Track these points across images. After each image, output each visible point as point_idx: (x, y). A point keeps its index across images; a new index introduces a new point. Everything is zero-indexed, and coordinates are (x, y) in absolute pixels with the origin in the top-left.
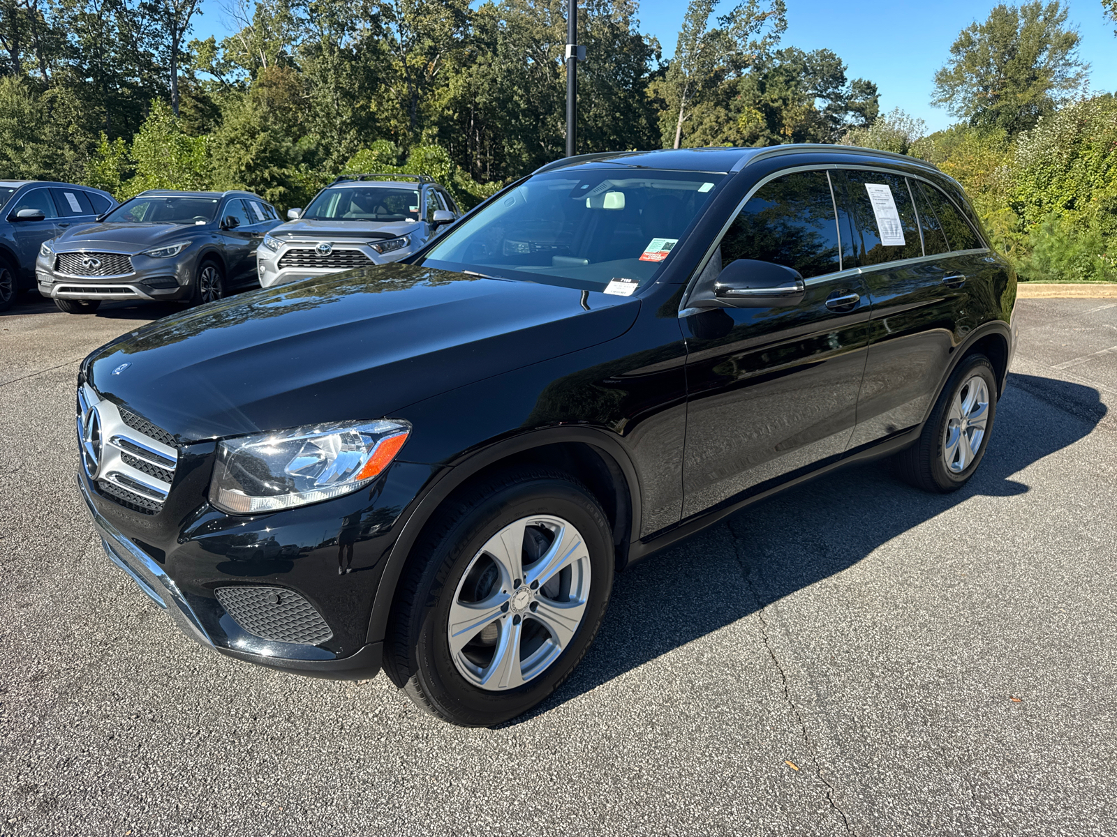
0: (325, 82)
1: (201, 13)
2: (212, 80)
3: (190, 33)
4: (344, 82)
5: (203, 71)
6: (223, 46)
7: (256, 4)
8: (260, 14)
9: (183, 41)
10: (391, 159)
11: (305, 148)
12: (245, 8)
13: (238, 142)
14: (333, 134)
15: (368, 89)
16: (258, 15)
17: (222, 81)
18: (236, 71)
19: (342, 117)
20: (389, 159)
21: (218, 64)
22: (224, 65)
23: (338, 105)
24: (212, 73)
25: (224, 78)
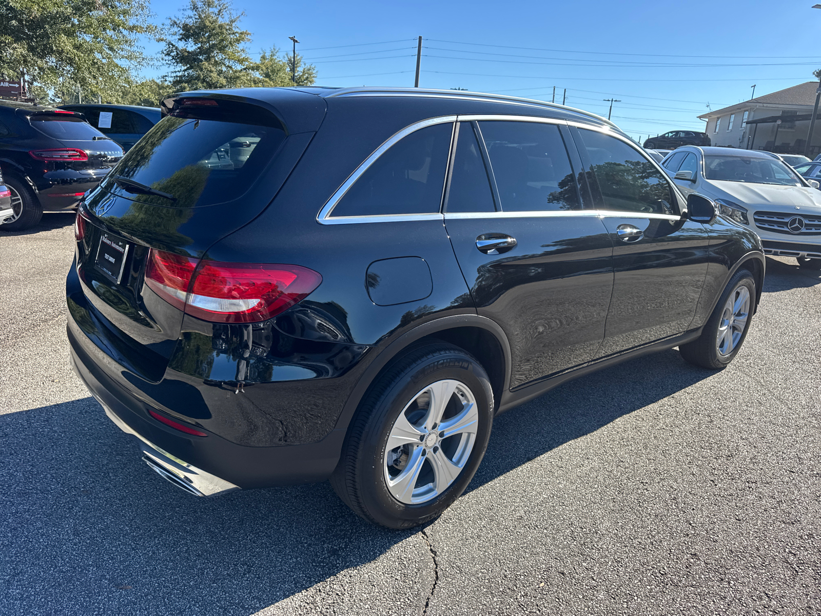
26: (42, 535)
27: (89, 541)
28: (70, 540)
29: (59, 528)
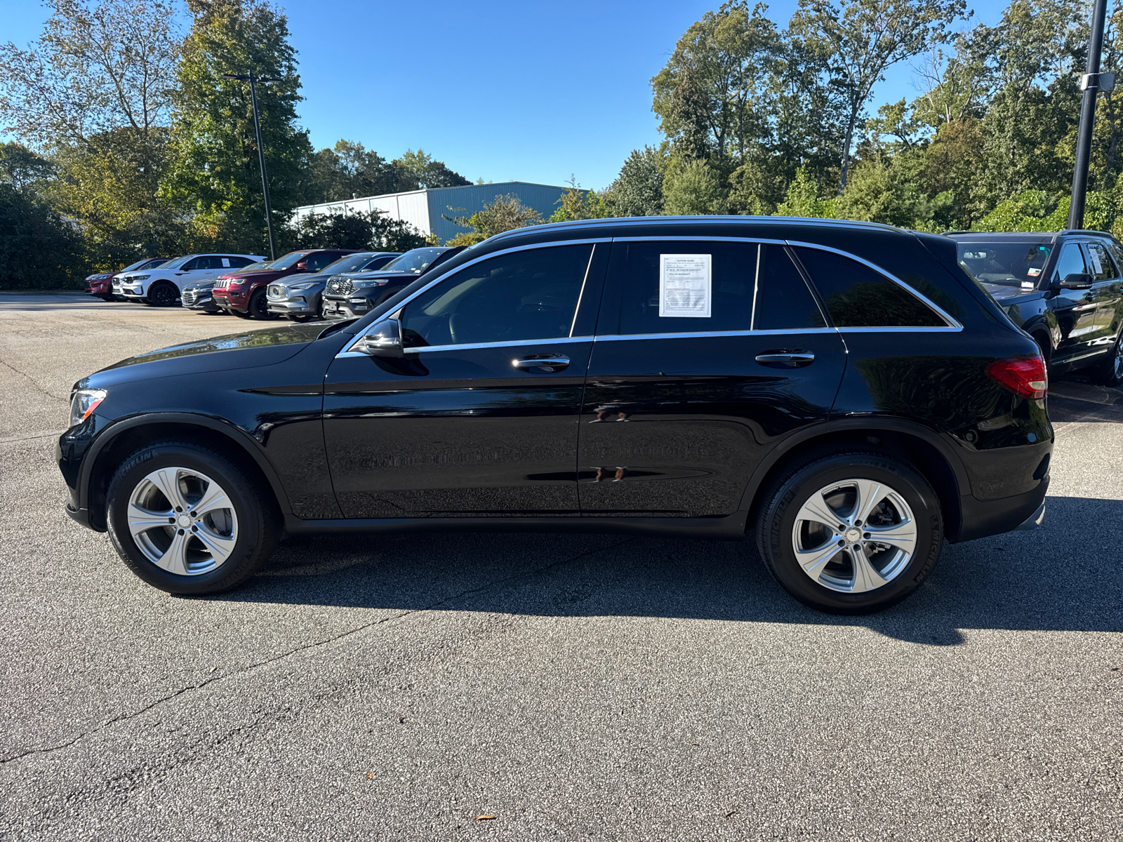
0: (1002, 130)
1: (884, 80)
2: (896, 141)
3: (871, 100)
4: (1025, 127)
5: (888, 134)
6: (913, 107)
7: (949, 60)
8: (951, 69)
9: (861, 110)
10: (1038, 210)
11: (940, 203)
12: (937, 66)
13: (861, 203)
14: (1002, 186)
15: (1054, 133)
16: (949, 71)
17: (905, 141)
18: (922, 130)
19: (1016, 166)
20: (1036, 210)
21: (904, 125)
22: (910, 126)
23: (1014, 154)
24: (897, 134)
25: (907, 138)
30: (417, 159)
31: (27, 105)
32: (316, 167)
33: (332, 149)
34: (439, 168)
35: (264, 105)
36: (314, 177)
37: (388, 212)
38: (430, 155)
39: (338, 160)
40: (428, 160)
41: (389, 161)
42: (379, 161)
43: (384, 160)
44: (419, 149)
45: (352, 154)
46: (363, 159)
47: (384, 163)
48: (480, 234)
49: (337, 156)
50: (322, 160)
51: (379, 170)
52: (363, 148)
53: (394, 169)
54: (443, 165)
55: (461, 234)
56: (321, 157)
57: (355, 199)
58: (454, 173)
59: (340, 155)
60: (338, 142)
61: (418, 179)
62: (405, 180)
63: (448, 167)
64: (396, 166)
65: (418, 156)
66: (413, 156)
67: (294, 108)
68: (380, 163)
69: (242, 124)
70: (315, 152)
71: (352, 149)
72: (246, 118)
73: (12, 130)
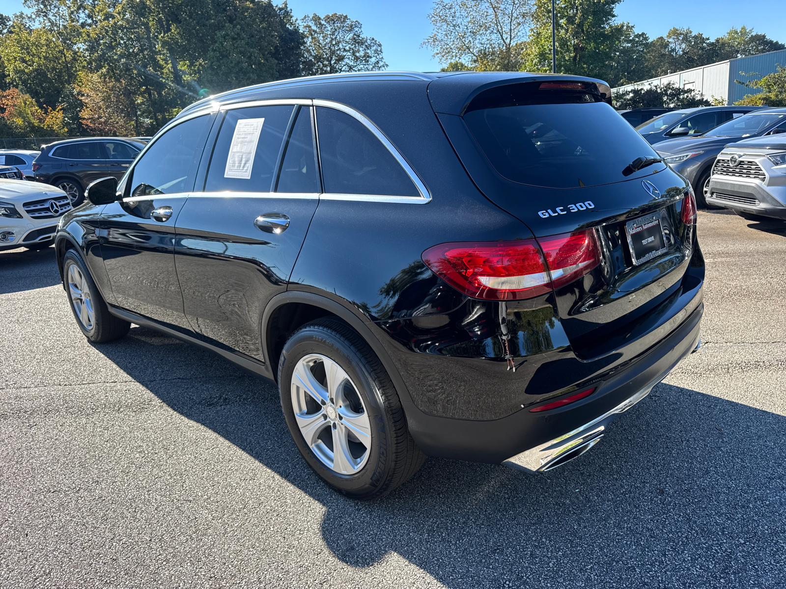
26: (729, 488)
27: (706, 463)
28: (716, 472)
29: (713, 484)
30: (740, 34)
31: (446, 37)
32: (649, 52)
33: (665, 36)
34: (760, 40)
35: (590, 11)
36: (647, 60)
37: (694, 82)
38: (753, 29)
39: (668, 45)
40: (750, 33)
41: (712, 40)
42: (703, 40)
43: (708, 39)
44: (742, 26)
45: (681, 38)
46: (690, 42)
47: (708, 41)
48: (768, 94)
49: (668, 41)
50: (654, 47)
51: (703, 48)
52: (691, 32)
53: (716, 46)
54: (764, 36)
55: (750, 95)
56: (654, 44)
57: (669, 75)
58: (775, 41)
59: (670, 40)
60: (671, 30)
61: (738, 52)
62: (725, 54)
63: (769, 37)
64: (718, 43)
65: (741, 32)
66: (736, 33)
67: (614, 10)
68: (704, 42)
69: (572, 28)
70: (650, 41)
71: (681, 34)
72: (575, 23)
73: (437, 54)
